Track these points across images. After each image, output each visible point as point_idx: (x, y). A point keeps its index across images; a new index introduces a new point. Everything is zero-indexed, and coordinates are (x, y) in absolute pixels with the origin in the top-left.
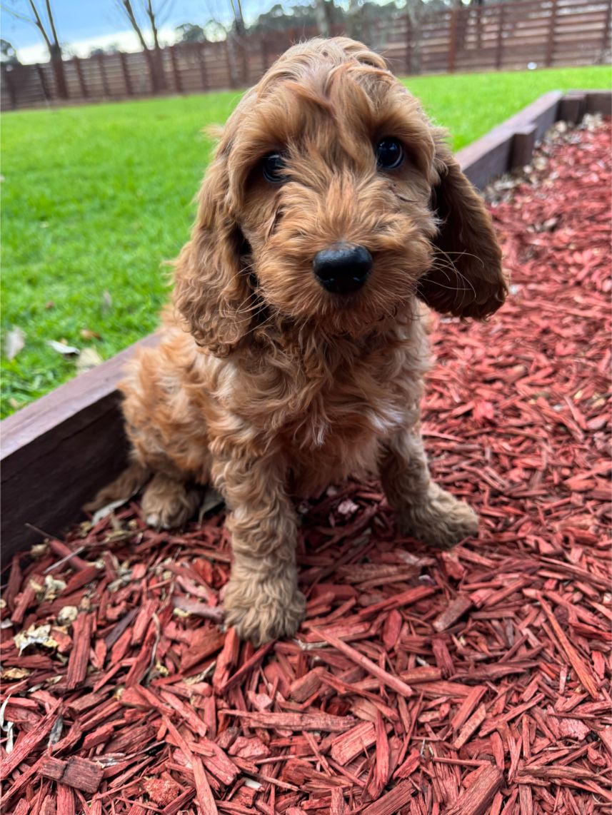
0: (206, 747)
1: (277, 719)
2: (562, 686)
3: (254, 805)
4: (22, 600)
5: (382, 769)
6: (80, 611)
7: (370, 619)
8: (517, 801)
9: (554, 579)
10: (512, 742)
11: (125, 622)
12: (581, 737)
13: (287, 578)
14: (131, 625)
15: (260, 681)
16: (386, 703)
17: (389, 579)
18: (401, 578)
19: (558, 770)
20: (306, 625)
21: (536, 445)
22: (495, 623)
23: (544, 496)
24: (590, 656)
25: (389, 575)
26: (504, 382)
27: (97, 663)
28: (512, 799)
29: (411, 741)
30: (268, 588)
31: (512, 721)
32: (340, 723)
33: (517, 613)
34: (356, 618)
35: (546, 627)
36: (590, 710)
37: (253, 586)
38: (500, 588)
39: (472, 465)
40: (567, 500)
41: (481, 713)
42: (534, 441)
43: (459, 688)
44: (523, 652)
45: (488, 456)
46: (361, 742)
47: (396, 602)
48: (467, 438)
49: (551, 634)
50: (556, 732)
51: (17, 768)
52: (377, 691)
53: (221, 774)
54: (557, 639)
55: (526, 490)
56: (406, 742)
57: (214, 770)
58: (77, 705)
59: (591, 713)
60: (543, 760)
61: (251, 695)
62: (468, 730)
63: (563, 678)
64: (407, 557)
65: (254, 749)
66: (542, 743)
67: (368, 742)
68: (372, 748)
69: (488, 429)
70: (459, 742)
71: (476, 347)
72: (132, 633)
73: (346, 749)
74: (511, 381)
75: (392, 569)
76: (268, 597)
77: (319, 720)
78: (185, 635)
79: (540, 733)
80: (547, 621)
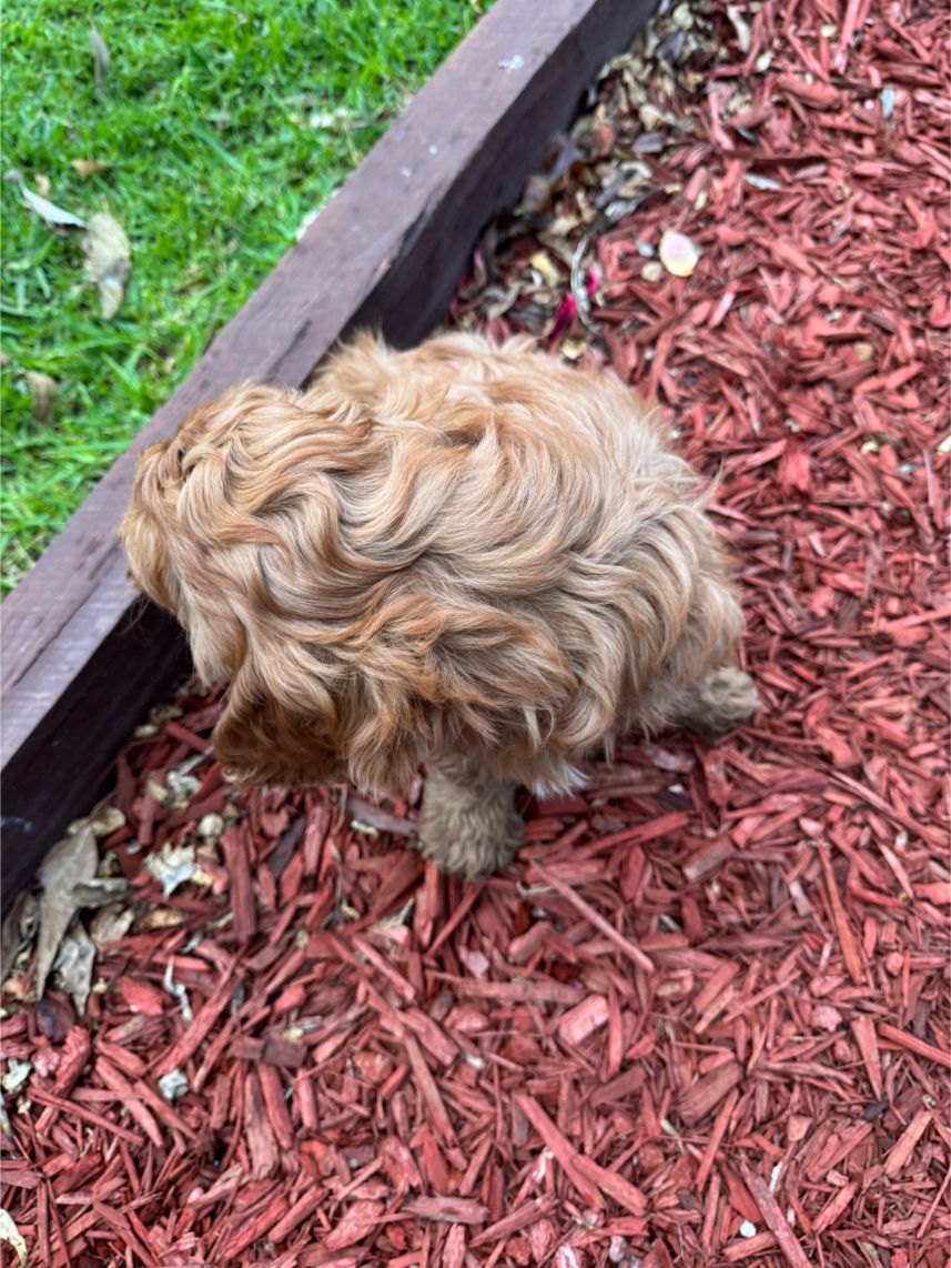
0: (417, 1021)
1: (495, 990)
2: (823, 963)
3: (477, 1084)
4: (144, 810)
5: (615, 1054)
6: (225, 820)
7: (604, 856)
8: (753, 1096)
9: (840, 805)
10: (757, 1029)
11: (291, 841)
12: (832, 1028)
13: (500, 806)
14: (298, 847)
15: (472, 932)
16: (622, 974)
17: (630, 790)
18: (646, 789)
19: (800, 1069)
20: (524, 854)
21: (861, 543)
22: (759, 867)
23: (854, 649)
24: (863, 924)
25: (631, 784)
26: (835, 386)
27: (267, 900)
28: (747, 1096)
29: (647, 1018)
30: (474, 819)
31: (762, 1004)
32: (569, 995)
33: (789, 856)
34: (587, 852)
35: (819, 883)
36: (847, 996)
37: (455, 817)
38: (773, 814)
39: (761, 575)
40: (885, 658)
41: (730, 994)
42: (860, 535)
43: (708, 960)
44: (787, 918)
45: (786, 564)
46: (592, 1020)
47: (639, 836)
48: (762, 519)
49: (823, 895)
50: (806, 1018)
51: (206, 1039)
52: (611, 957)
53: (439, 1053)
54: (830, 901)
55: (832, 636)
56: (642, 1020)
57: (430, 1047)
58: (255, 963)
59: (847, 1001)
60: (786, 1055)
61: (463, 954)
62: (711, 1015)
63: (826, 953)
64: (656, 754)
65: (471, 1022)
66: (790, 1030)
67: (600, 1020)
68: (605, 1026)
69: (796, 507)
70: (701, 1027)
71: (802, 271)
72: (303, 860)
73: (576, 1029)
74: (847, 385)
75: (636, 775)
76: (475, 831)
77: (547, 991)
78: (373, 864)
79: (788, 1016)
80: (822, 874)
